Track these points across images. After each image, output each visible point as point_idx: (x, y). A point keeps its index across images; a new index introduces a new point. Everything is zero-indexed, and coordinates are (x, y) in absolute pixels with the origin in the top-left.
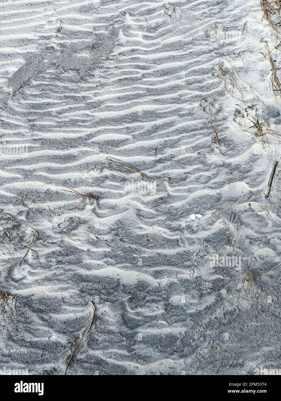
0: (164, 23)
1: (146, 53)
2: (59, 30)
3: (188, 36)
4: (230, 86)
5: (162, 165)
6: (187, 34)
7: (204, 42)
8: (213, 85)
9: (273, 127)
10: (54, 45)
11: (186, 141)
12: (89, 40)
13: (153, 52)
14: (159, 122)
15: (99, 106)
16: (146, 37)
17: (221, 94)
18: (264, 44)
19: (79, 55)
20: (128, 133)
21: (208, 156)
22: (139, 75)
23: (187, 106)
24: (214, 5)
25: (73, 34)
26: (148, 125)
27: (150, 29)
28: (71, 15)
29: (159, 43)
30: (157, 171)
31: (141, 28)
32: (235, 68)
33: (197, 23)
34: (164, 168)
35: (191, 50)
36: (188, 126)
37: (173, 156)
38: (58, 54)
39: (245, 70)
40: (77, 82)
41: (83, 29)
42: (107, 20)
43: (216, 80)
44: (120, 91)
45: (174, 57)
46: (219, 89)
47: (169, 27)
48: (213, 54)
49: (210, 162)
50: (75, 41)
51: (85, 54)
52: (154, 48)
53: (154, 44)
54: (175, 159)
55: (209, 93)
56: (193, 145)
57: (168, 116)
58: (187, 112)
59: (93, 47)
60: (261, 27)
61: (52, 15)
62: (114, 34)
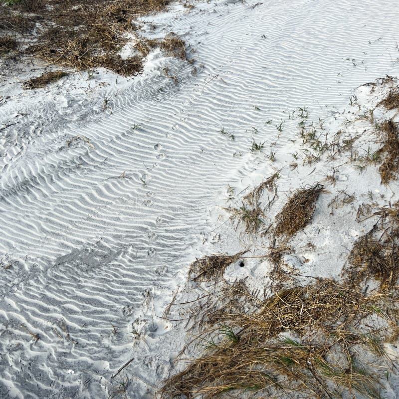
0: (144, 257)
1: (124, 269)
2: (97, 243)
3: (148, 268)
4: (145, 304)
5: (81, 334)
6: (149, 267)
7: (152, 274)
8: (138, 300)
9: (146, 336)
10: (89, 249)
11: (102, 325)
12: (106, 252)
13: (127, 270)
14: (99, 309)
15: (82, 288)
16: (130, 261)
17: (138, 306)
18: (177, 287)
19: (95, 258)
20: (81, 309)
21: (104, 339)
22: (111, 279)
23: (118, 306)
24: (171, 257)
25: (102, 247)
26: (93, 308)
27: (135, 257)
28: (108, 237)
29: (133, 266)
30: (76, 336)
31: (131, 255)
32: (155, 294)
33: (157, 263)
34: (81, 336)
35: (144, 276)
36: (110, 317)
37: (89, 331)
38: (88, 254)
39: (158, 298)
40: (84, 271)
41: (108, 246)
42: (121, 245)
43: (142, 297)
44: (96, 284)
45: (134, 276)
46: (139, 303)
47: (143, 259)
48: (152, 282)
49: (103, 343)
50: (99, 250)
51: (98, 259)
52: (129, 268)
53: (131, 266)
54: (89, 333)
55: (133, 303)
56: (103, 329)
57: (106, 308)
58: (116, 309)
59: (104, 257)
60: (183, 277)
61: (100, 235)
62: (119, 253)
